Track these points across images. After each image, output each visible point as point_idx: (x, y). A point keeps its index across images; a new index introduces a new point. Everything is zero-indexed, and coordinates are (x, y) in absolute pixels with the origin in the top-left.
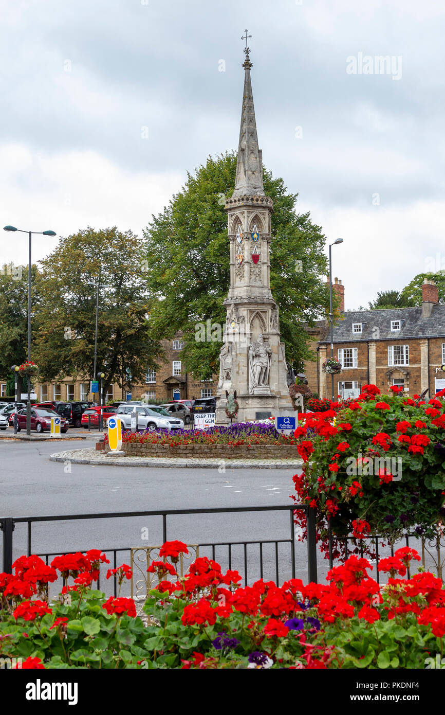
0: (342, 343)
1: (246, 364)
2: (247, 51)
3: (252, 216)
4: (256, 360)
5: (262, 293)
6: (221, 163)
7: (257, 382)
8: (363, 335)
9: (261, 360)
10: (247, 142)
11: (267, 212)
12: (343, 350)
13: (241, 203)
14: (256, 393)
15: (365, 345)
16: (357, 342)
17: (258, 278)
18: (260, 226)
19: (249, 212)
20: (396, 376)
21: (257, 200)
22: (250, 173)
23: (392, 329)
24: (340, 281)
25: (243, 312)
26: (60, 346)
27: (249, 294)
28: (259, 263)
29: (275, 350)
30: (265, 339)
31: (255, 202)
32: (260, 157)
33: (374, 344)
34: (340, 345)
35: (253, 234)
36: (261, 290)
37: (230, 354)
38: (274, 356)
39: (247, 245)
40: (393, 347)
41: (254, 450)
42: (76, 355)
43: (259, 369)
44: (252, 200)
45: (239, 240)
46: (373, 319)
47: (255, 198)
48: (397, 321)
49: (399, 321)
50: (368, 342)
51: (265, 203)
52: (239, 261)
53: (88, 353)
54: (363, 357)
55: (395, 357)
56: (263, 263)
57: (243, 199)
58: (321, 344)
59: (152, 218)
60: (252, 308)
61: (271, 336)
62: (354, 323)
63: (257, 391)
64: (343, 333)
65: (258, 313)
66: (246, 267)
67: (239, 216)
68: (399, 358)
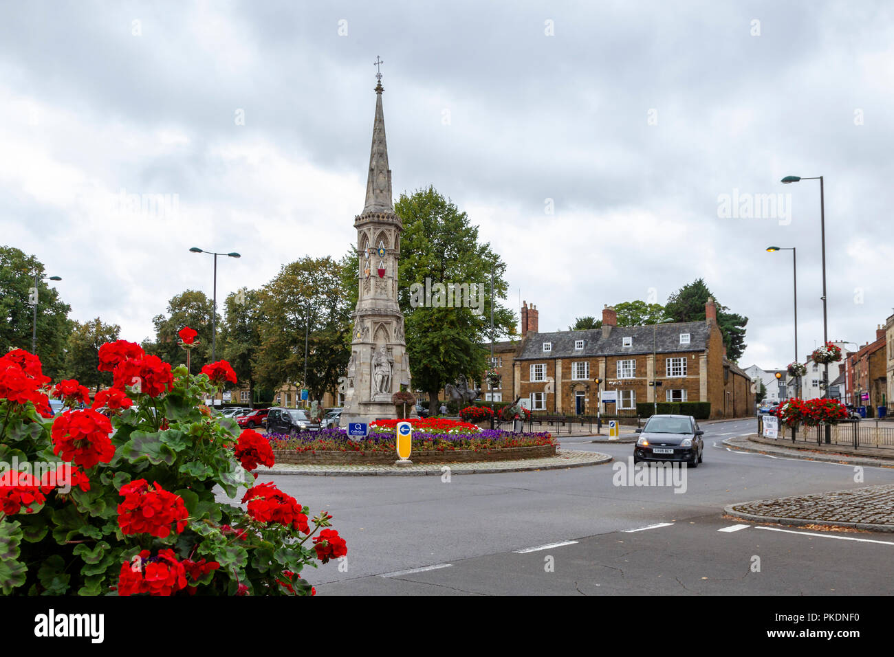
0: (534, 360)
1: (369, 373)
2: (379, 76)
3: (378, 232)
4: (378, 369)
5: (387, 306)
6: (414, 198)
7: (378, 389)
8: (552, 353)
9: (383, 368)
10: (377, 162)
11: (393, 229)
12: (534, 366)
13: (368, 220)
14: (377, 400)
15: (553, 361)
16: (546, 359)
17: (383, 292)
18: (386, 243)
19: (375, 229)
20: (578, 388)
21: (383, 217)
22: (378, 191)
23: (576, 348)
24: (535, 306)
25: (368, 323)
26: (277, 359)
27: (374, 306)
28: (384, 277)
29: (398, 359)
30: (389, 349)
31: (381, 219)
32: (389, 177)
33: (560, 360)
34: (532, 362)
35: (380, 249)
36: (386, 303)
37: (354, 363)
38: (397, 366)
39: (373, 260)
40: (576, 363)
41: (319, 455)
42: (289, 366)
43: (380, 377)
44: (378, 217)
45: (367, 255)
46: (561, 339)
47: (381, 216)
48: (580, 341)
49: (582, 341)
50: (555, 359)
51: (390, 220)
52: (367, 275)
53: (299, 365)
54: (551, 372)
55: (578, 372)
56: (389, 277)
57: (369, 217)
58: (516, 360)
59: (351, 246)
60: (376, 319)
61: (394, 346)
62: (545, 342)
63: (379, 398)
64: (535, 351)
65: (382, 325)
66: (372, 281)
67: (366, 231)
68: (581, 375)
